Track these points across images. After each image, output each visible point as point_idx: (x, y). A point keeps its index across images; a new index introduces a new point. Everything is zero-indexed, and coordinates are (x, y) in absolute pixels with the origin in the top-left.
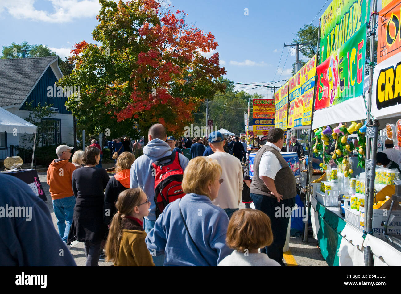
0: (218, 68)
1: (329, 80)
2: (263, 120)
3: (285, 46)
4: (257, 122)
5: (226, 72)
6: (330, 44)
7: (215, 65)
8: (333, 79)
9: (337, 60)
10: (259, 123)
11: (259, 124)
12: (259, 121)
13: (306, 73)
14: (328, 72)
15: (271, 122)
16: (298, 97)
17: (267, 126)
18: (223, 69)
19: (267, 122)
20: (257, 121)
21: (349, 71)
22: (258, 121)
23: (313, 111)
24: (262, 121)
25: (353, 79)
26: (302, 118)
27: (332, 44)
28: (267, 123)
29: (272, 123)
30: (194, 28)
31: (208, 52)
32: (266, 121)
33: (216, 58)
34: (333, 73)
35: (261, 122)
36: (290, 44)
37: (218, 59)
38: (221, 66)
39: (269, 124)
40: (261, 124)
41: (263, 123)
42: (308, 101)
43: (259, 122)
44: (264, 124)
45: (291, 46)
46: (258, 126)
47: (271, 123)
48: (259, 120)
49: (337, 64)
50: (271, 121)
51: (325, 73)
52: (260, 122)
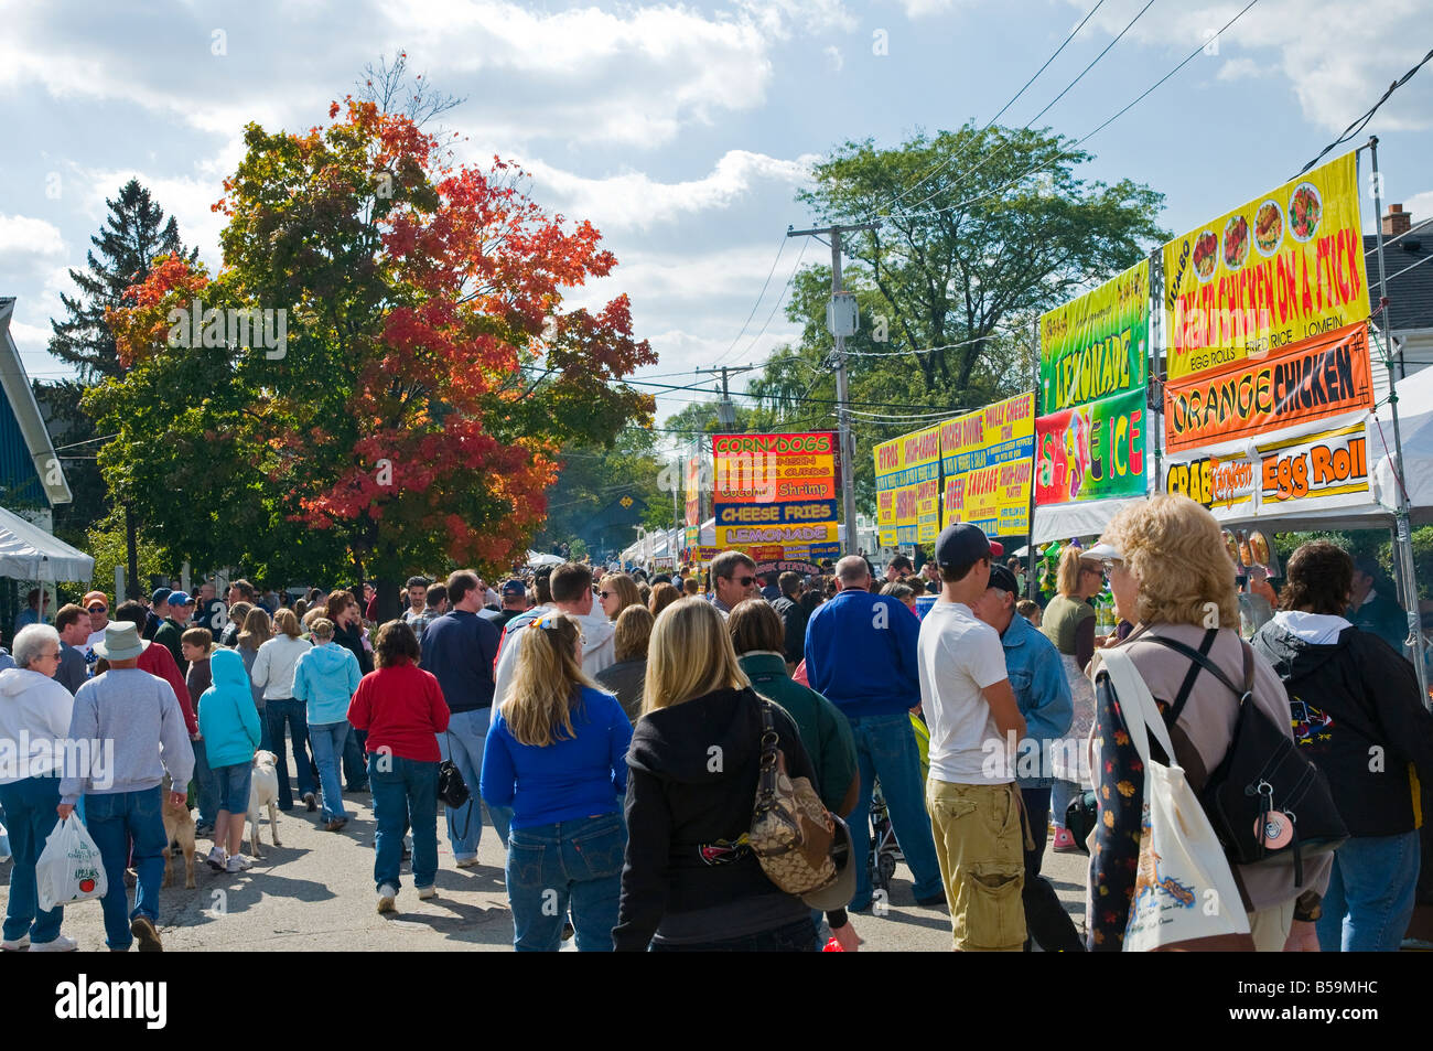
0: (627, 345)
1: (1067, 451)
2: (748, 509)
3: (791, 234)
4: (728, 515)
5: (656, 355)
6: (1062, 381)
7: (618, 334)
8: (1076, 453)
9: (1087, 421)
10: (737, 518)
11: (737, 522)
12: (737, 511)
13: (1005, 424)
14: (1066, 437)
15: (777, 513)
16: (977, 471)
17: (763, 527)
18: (644, 346)
19: (763, 512)
20: (727, 511)
21: (1112, 448)
22: (733, 510)
23: (1032, 507)
24: (745, 509)
25: (1122, 465)
26: (996, 519)
27: (1067, 382)
28: (762, 518)
29: (779, 515)
30: (528, 203)
31: (578, 284)
32: (758, 509)
33: (619, 312)
34: (1075, 440)
35: (743, 514)
36: (811, 228)
37: (627, 314)
38: (637, 339)
39: (770, 522)
40: (743, 523)
41: (749, 519)
42: (1013, 485)
43: (734, 515)
44: (752, 523)
45: (813, 233)
46: (734, 528)
47: (777, 518)
48: (737, 506)
49: (1086, 429)
50: (777, 508)
51: (1057, 434)
52: (739, 514)
